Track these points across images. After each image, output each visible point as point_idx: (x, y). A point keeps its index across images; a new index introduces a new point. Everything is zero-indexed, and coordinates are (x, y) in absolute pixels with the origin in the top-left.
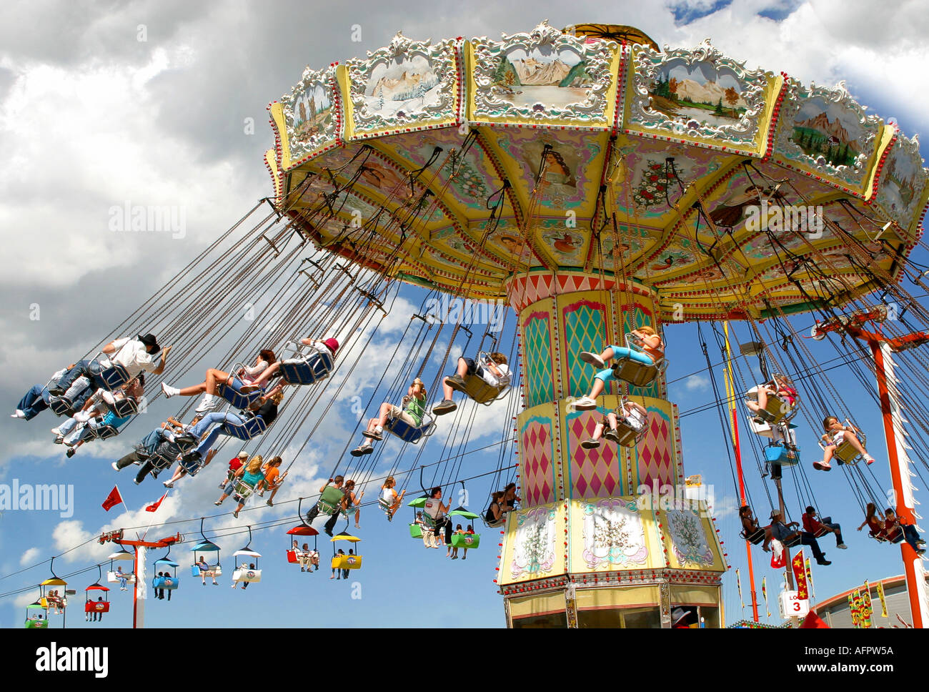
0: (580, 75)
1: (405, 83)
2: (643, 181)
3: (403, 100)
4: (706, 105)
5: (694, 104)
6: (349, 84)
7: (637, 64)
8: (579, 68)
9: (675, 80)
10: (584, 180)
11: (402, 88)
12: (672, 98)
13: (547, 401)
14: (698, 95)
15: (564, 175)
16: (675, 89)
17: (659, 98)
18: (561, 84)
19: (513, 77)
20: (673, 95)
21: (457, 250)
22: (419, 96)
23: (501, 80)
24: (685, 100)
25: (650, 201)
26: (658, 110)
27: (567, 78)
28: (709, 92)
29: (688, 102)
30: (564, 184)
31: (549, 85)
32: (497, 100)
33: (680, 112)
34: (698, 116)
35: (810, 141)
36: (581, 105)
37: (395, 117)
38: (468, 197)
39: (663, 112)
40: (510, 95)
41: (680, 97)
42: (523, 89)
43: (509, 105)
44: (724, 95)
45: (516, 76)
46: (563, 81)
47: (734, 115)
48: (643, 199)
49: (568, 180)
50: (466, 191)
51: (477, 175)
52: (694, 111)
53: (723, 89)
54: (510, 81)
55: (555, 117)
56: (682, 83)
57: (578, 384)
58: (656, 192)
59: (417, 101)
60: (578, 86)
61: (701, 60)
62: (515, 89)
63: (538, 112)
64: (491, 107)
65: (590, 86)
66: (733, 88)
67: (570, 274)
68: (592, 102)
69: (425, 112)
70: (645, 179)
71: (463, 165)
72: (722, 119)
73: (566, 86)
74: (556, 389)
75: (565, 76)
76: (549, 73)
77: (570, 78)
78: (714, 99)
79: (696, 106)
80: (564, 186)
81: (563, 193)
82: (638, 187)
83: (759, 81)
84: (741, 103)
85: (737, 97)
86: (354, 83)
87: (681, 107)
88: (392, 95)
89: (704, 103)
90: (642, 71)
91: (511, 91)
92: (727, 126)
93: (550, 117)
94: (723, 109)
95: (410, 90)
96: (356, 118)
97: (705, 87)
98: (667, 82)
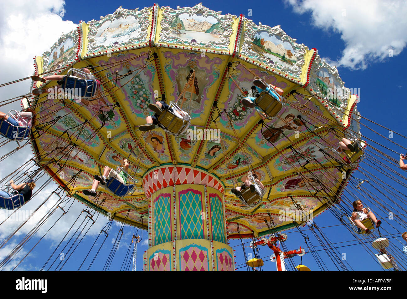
0: (217, 28)
1: (121, 29)
2: (236, 102)
3: (118, 37)
4: (278, 55)
5: (272, 53)
6: (88, 31)
7: (246, 27)
8: (216, 25)
9: (263, 40)
10: (206, 98)
11: (118, 32)
12: (262, 47)
13: (167, 241)
14: (274, 49)
15: (196, 94)
16: (263, 43)
17: (256, 46)
18: (207, 32)
19: (181, 26)
20: (262, 46)
21: (122, 150)
22: (128, 34)
23: (175, 27)
24: (268, 50)
25: (237, 117)
26: (255, 51)
27: (210, 29)
28: (279, 49)
29: (269, 51)
30: (194, 100)
31: (200, 31)
32: (171, 35)
35: (323, 88)
36: (217, 41)
37: (112, 45)
38: (138, 109)
39: (257, 52)
40: (179, 34)
41: (265, 48)
42: (186, 32)
43: (178, 38)
44: (286, 52)
45: (183, 26)
46: (207, 30)
47: (291, 63)
48: (234, 115)
49: (197, 98)
50: (138, 105)
51: (148, 92)
52: (272, 56)
53: (285, 50)
54: (180, 28)
55: (202, 46)
56: (267, 42)
57: (186, 233)
58: (241, 111)
59: (126, 37)
60: (215, 33)
61: (276, 33)
62: (182, 31)
63: (193, 43)
64: (168, 38)
65: (222, 34)
66: (290, 51)
67: (184, 167)
68: (223, 41)
69: (130, 41)
70: (238, 101)
71: (141, 85)
72: (285, 63)
73: (209, 33)
74: (173, 235)
75: (209, 28)
76: (201, 26)
77: (212, 29)
78: (282, 54)
80: (194, 102)
81: (192, 107)
82: (233, 107)
83: (302, 50)
84: (294, 58)
85: (292, 55)
86: (91, 30)
87: (266, 53)
88: (112, 35)
89: (277, 54)
90: (249, 31)
91: (180, 32)
92: (287, 67)
93: (200, 46)
94: (285, 59)
95: (123, 32)
96: (89, 48)
97: (277, 46)
98: (259, 39)
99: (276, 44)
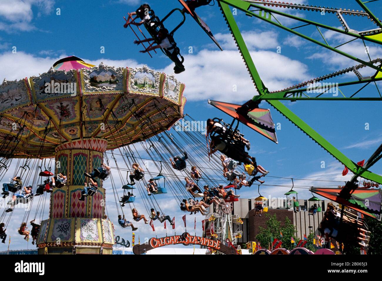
4: (106, 82)
9: (95, 76)
12: (96, 82)
14: (103, 79)
16: (96, 79)
17: (92, 83)
28: (106, 78)
29: (101, 82)
33: (99, 85)
34: (105, 85)
39: (94, 86)
41: (98, 81)
44: (111, 77)
47: (115, 83)
52: (103, 84)
56: (98, 77)
61: (101, 69)
66: (113, 75)
72: (112, 84)
78: (109, 80)
79: (103, 82)
85: (115, 77)
87: (99, 84)
89: (106, 81)
92: (114, 86)
94: (111, 82)
97: (105, 76)
98: (93, 77)
99: (104, 76)
